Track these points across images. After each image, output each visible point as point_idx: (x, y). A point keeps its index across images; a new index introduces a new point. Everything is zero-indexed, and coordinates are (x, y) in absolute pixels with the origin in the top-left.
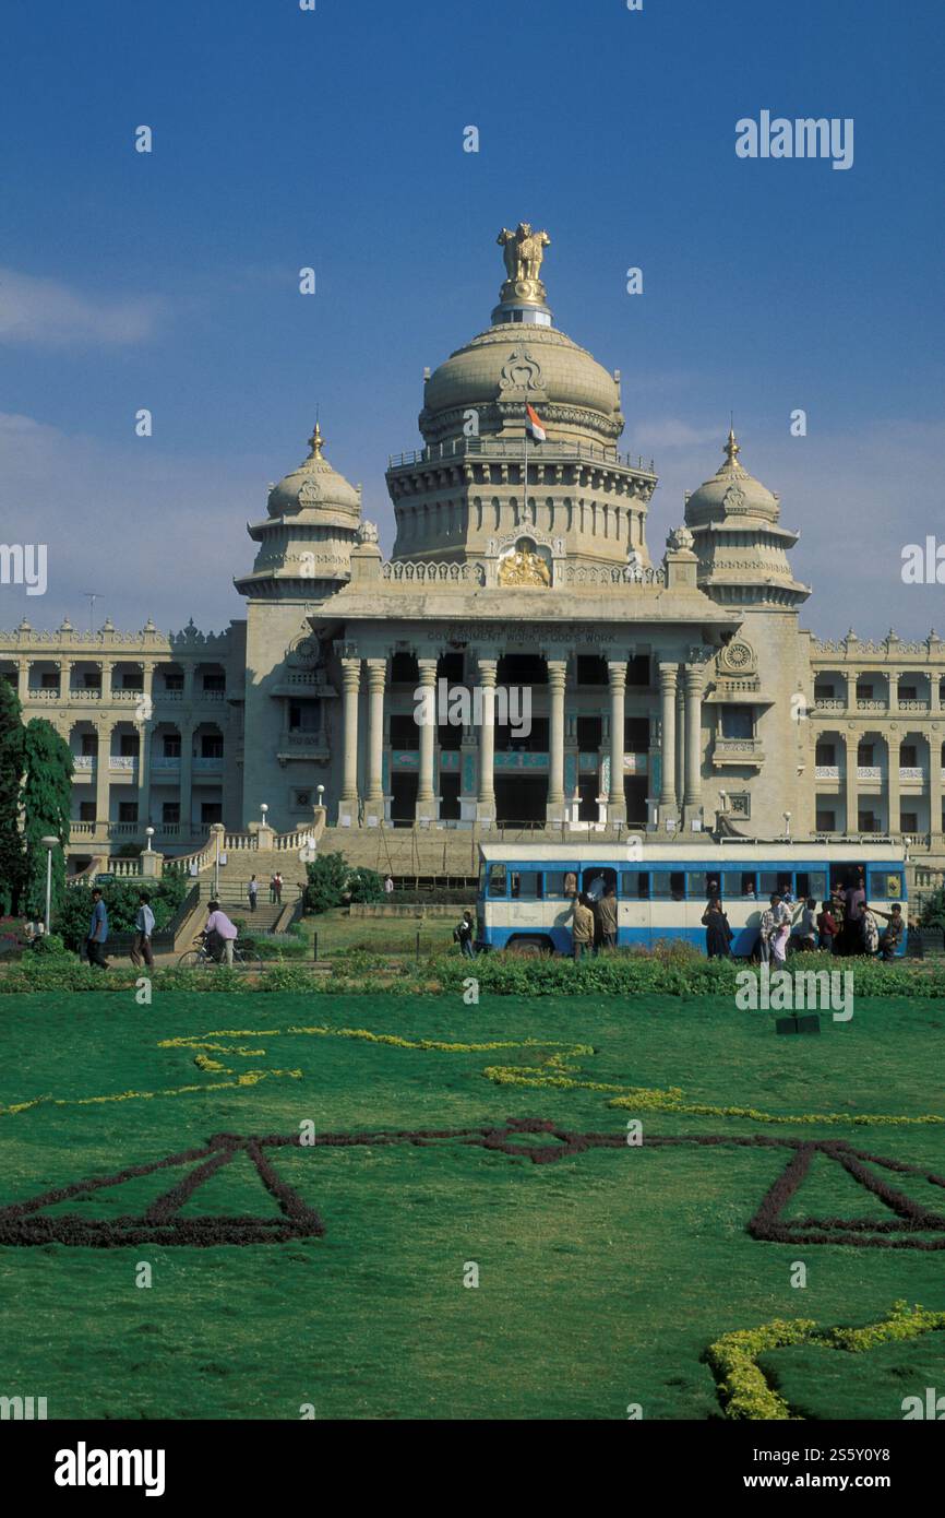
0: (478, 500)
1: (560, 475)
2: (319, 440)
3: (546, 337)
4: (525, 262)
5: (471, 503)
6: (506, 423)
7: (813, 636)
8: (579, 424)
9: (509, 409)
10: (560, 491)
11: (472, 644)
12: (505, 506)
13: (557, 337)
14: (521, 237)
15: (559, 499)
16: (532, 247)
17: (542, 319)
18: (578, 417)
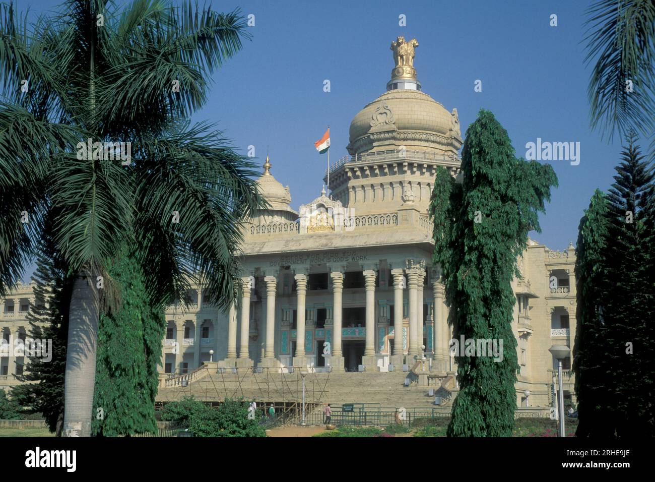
0: (354, 188)
1: (396, 169)
2: (268, 165)
3: (412, 95)
4: (402, 57)
5: (351, 190)
6: (374, 144)
7: (547, 249)
8: (420, 140)
9: (375, 136)
10: (397, 178)
11: (292, 267)
12: (368, 189)
13: (420, 95)
14: (399, 44)
15: (396, 183)
16: (407, 48)
17: (411, 86)
18: (418, 136)
